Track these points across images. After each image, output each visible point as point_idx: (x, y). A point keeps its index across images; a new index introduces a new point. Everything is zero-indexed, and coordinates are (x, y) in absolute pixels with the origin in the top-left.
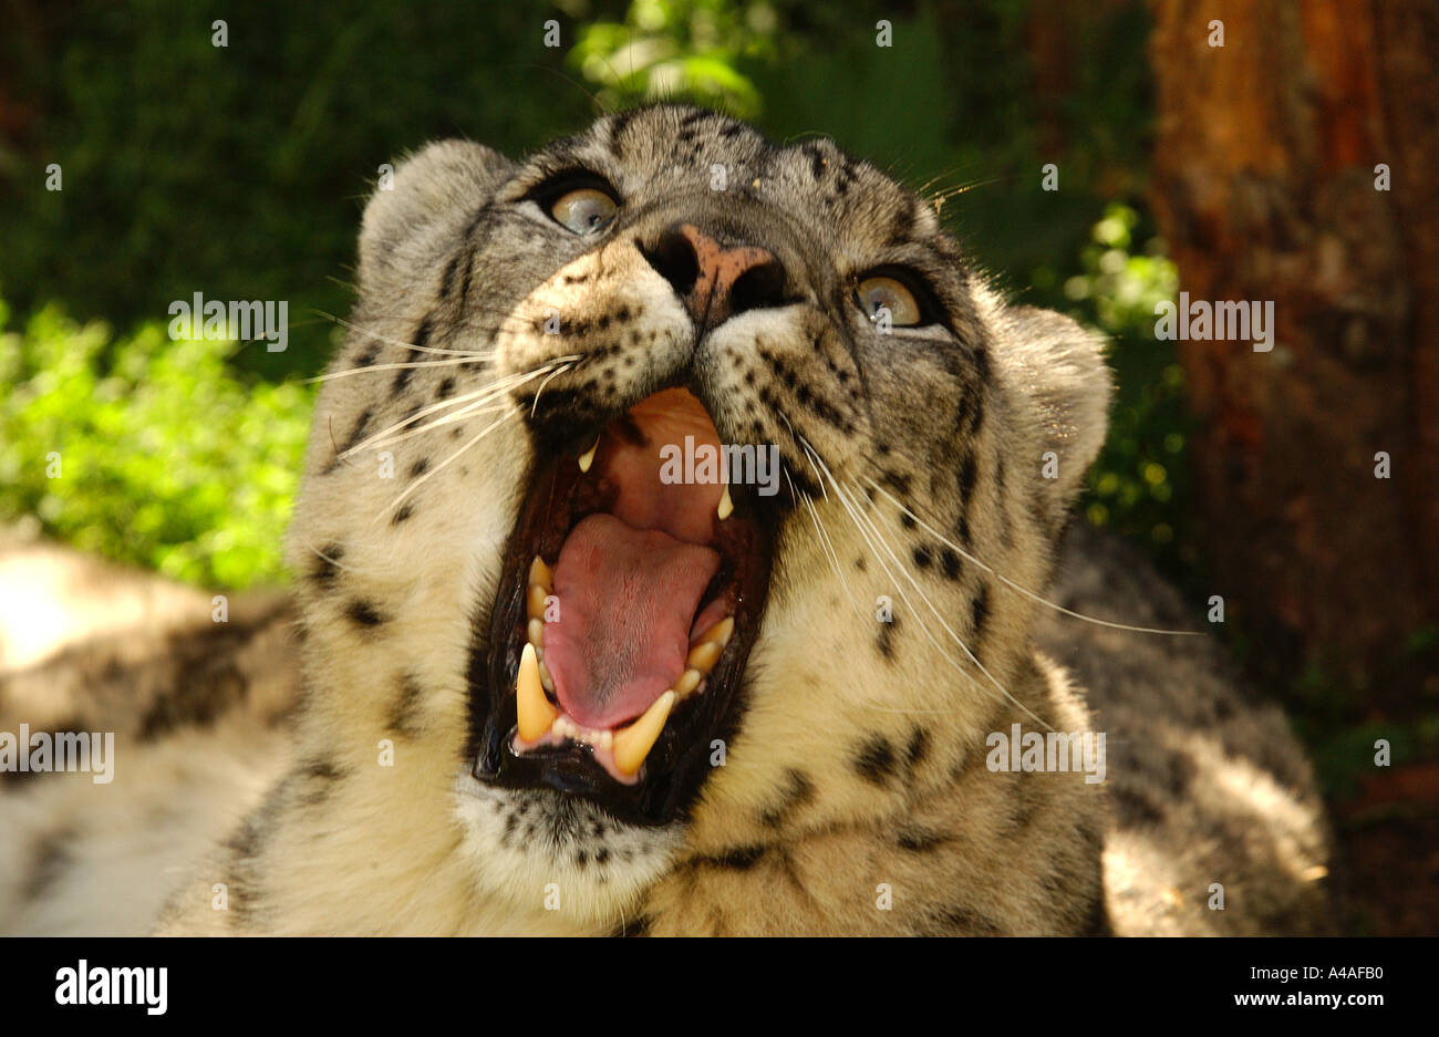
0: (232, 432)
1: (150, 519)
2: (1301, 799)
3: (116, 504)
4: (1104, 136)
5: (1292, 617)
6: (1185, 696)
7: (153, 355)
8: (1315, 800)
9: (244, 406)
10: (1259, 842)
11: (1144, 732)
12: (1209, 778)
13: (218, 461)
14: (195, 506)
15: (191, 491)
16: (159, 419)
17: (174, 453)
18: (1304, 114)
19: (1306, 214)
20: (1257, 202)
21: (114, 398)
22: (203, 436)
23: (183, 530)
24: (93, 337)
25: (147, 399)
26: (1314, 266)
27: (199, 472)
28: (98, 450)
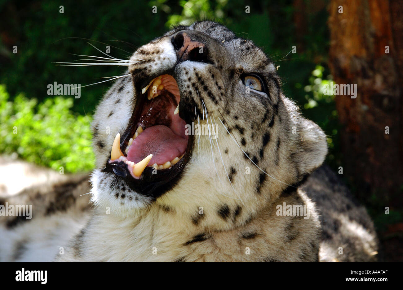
0: (72, 129)
1: (49, 153)
2: (370, 232)
3: (40, 149)
4: (315, 46)
5: (368, 180)
6: (338, 203)
7: (49, 108)
8: (374, 232)
9: (75, 122)
10: (359, 244)
11: (327, 214)
12: (345, 227)
13: (67, 137)
14: (61, 150)
15: (60, 145)
16: (51, 125)
17: (55, 135)
18: (371, 40)
19: (372, 68)
20: (358, 65)
21: (39, 119)
22: (63, 130)
23: (58, 156)
24: (33, 102)
25: (48, 120)
26: (374, 82)
27: (62, 140)
28: (34, 134)
